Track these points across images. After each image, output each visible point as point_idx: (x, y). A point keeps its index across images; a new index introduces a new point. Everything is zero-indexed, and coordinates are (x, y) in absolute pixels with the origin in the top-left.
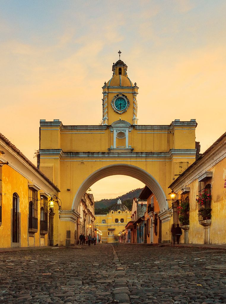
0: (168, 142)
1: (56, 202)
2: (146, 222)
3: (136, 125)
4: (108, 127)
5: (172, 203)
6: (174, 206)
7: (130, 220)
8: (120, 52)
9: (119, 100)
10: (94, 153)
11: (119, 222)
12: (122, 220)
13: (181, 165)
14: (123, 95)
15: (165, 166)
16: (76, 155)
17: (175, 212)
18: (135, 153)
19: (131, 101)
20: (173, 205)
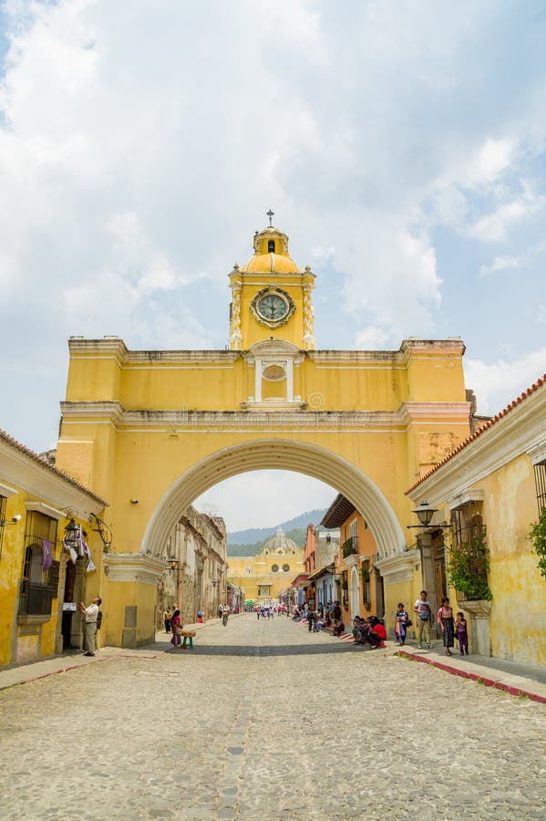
0: (395, 387)
1: (97, 533)
2: (338, 577)
3: (313, 351)
4: (241, 355)
5: (417, 536)
6: (423, 543)
7: (302, 570)
8: (270, 213)
9: (270, 299)
10: (204, 412)
11: (281, 570)
12: (286, 568)
13: (434, 440)
14: (279, 291)
15: (392, 443)
16: (158, 417)
17: (426, 558)
18: (312, 412)
19: (298, 303)
20: (419, 541)
